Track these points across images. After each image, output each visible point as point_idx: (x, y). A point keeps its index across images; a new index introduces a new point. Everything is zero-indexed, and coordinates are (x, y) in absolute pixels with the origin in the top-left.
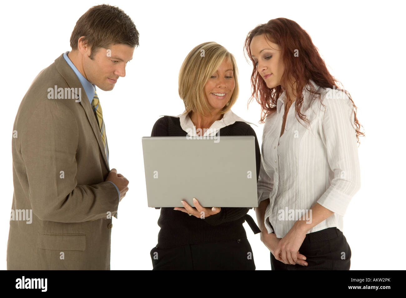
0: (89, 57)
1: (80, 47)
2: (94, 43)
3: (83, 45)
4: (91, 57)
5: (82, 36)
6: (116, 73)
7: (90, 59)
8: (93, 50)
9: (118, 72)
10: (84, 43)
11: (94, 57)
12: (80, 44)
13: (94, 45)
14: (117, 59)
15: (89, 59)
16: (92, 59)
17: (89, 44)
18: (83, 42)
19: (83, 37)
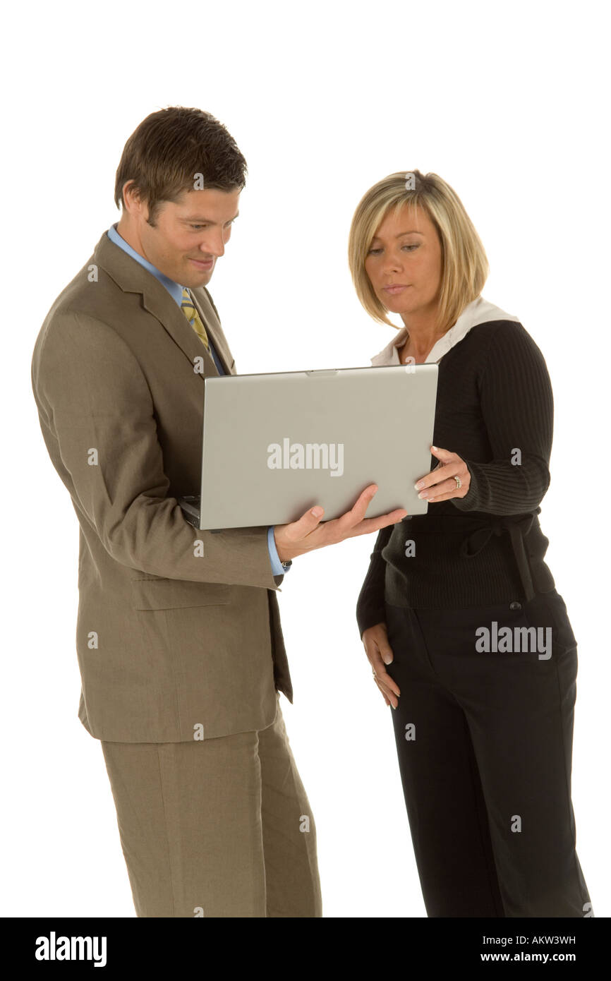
0: (148, 221)
1: (129, 202)
2: (151, 194)
3: (133, 198)
4: (151, 222)
5: (128, 180)
6: (204, 248)
7: (150, 227)
8: (152, 208)
9: (208, 246)
10: (134, 193)
11: (155, 220)
12: (128, 196)
13: (151, 198)
14: (199, 221)
15: (148, 226)
16: (153, 225)
17: (142, 194)
18: (132, 192)
19: (130, 182)
